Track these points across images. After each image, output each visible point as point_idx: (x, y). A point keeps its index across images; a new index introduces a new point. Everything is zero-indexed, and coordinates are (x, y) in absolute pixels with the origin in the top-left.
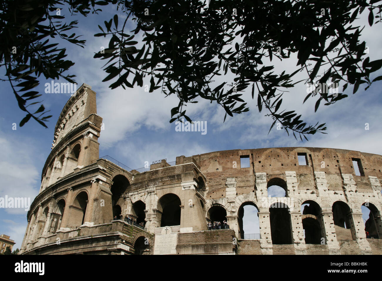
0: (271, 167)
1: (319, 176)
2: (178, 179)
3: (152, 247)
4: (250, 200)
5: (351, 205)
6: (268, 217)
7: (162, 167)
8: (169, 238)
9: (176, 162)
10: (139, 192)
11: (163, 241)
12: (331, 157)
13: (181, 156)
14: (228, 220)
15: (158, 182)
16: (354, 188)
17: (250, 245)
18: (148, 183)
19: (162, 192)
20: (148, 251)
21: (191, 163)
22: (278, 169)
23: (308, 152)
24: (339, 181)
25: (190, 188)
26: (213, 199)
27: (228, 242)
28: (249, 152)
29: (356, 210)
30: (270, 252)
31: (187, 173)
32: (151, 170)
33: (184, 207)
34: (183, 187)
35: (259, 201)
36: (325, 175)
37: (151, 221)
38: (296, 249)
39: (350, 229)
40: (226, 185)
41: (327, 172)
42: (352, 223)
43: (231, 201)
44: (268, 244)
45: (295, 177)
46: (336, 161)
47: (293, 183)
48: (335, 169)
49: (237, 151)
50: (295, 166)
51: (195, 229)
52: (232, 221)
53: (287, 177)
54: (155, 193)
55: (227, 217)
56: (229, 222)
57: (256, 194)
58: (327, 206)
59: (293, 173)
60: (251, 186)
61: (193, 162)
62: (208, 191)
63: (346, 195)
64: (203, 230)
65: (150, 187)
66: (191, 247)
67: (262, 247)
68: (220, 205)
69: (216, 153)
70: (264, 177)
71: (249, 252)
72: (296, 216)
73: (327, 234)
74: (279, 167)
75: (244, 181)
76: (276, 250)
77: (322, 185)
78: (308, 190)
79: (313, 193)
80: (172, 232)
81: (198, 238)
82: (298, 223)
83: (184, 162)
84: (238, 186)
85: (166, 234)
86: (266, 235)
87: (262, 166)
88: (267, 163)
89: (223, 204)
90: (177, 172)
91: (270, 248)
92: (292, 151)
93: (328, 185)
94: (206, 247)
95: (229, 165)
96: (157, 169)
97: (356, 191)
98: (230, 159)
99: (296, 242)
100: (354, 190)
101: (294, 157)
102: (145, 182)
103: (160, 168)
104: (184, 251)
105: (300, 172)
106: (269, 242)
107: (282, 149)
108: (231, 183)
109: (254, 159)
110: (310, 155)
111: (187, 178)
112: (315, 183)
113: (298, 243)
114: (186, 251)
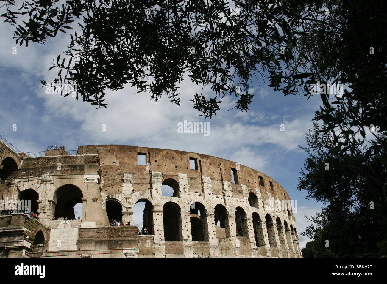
0: (166, 168)
1: (206, 181)
2: (80, 170)
3: (47, 242)
4: (146, 197)
5: (228, 208)
6: (161, 214)
7: (61, 155)
8: (68, 232)
9: (78, 152)
10: (30, 179)
11: (60, 235)
12: (216, 165)
13: (84, 146)
14: (124, 216)
15: (56, 170)
16: (231, 194)
17: (144, 240)
18: (42, 170)
19: (60, 182)
20: (41, 247)
21: (95, 155)
22: (173, 171)
23: (199, 158)
24: (221, 187)
25: (94, 181)
26: (108, 193)
27: (133, 239)
28: (146, 150)
29: (231, 212)
30: (163, 248)
31: (91, 165)
32: (46, 155)
33: (86, 200)
34: (85, 179)
35: (154, 199)
36: (210, 180)
37: (46, 213)
38: (184, 246)
39: (225, 229)
40: (122, 180)
41: (213, 179)
42: (228, 223)
43: (127, 197)
44: (161, 240)
45: (187, 179)
46: (220, 169)
47: (184, 185)
48: (219, 176)
49: (135, 148)
50: (187, 170)
51: (98, 224)
52: (127, 217)
53: (180, 179)
54: (52, 182)
55: (123, 212)
56: (124, 217)
57: (151, 192)
58: (210, 208)
59: (185, 176)
60: (147, 184)
61: (97, 154)
62: (103, 184)
63: (224, 199)
64: (107, 226)
65: (45, 175)
66: (94, 243)
67: (156, 243)
68: (116, 199)
69: (114, 146)
70: (159, 176)
71: (143, 248)
72: (186, 216)
73: (209, 232)
74: (173, 168)
75: (140, 178)
76: (167, 246)
77: (208, 189)
78: (196, 192)
79: (200, 195)
80: (72, 226)
81: (102, 233)
82: (187, 222)
83: (87, 152)
84: (134, 182)
85: (65, 228)
86: (159, 232)
87: (158, 166)
88: (163, 163)
89: (120, 199)
90: (79, 162)
91: (163, 244)
92: (185, 155)
93: (213, 190)
94: (110, 243)
95: (127, 160)
96: (54, 156)
97: (232, 197)
98: (128, 154)
99: (185, 239)
100: (231, 196)
101: (186, 160)
102: (39, 168)
103: (58, 155)
104: (86, 247)
105: (191, 175)
106: (162, 238)
107: (177, 152)
108: (128, 178)
109: (151, 158)
110: (200, 161)
111: (91, 170)
112: (202, 186)
113: (186, 240)
114: (88, 247)
